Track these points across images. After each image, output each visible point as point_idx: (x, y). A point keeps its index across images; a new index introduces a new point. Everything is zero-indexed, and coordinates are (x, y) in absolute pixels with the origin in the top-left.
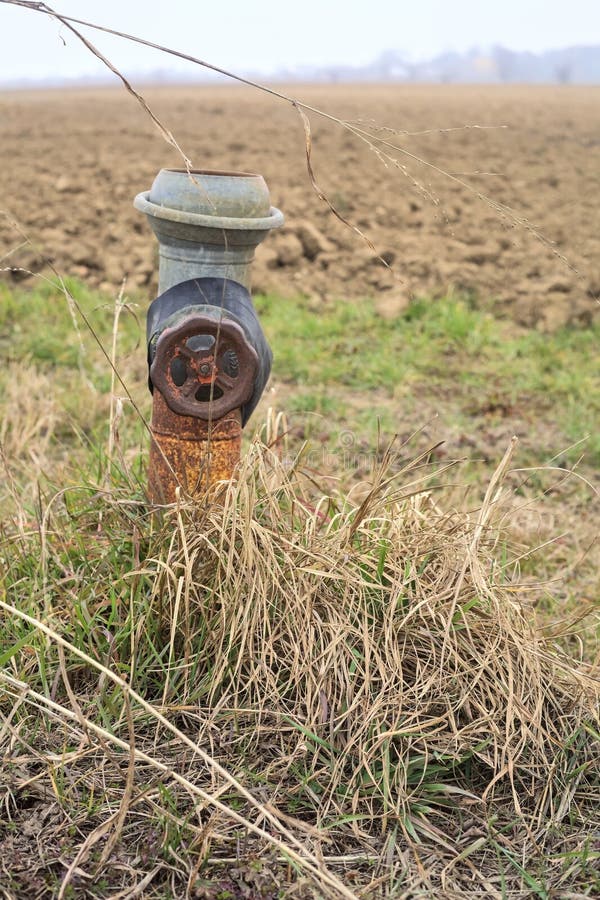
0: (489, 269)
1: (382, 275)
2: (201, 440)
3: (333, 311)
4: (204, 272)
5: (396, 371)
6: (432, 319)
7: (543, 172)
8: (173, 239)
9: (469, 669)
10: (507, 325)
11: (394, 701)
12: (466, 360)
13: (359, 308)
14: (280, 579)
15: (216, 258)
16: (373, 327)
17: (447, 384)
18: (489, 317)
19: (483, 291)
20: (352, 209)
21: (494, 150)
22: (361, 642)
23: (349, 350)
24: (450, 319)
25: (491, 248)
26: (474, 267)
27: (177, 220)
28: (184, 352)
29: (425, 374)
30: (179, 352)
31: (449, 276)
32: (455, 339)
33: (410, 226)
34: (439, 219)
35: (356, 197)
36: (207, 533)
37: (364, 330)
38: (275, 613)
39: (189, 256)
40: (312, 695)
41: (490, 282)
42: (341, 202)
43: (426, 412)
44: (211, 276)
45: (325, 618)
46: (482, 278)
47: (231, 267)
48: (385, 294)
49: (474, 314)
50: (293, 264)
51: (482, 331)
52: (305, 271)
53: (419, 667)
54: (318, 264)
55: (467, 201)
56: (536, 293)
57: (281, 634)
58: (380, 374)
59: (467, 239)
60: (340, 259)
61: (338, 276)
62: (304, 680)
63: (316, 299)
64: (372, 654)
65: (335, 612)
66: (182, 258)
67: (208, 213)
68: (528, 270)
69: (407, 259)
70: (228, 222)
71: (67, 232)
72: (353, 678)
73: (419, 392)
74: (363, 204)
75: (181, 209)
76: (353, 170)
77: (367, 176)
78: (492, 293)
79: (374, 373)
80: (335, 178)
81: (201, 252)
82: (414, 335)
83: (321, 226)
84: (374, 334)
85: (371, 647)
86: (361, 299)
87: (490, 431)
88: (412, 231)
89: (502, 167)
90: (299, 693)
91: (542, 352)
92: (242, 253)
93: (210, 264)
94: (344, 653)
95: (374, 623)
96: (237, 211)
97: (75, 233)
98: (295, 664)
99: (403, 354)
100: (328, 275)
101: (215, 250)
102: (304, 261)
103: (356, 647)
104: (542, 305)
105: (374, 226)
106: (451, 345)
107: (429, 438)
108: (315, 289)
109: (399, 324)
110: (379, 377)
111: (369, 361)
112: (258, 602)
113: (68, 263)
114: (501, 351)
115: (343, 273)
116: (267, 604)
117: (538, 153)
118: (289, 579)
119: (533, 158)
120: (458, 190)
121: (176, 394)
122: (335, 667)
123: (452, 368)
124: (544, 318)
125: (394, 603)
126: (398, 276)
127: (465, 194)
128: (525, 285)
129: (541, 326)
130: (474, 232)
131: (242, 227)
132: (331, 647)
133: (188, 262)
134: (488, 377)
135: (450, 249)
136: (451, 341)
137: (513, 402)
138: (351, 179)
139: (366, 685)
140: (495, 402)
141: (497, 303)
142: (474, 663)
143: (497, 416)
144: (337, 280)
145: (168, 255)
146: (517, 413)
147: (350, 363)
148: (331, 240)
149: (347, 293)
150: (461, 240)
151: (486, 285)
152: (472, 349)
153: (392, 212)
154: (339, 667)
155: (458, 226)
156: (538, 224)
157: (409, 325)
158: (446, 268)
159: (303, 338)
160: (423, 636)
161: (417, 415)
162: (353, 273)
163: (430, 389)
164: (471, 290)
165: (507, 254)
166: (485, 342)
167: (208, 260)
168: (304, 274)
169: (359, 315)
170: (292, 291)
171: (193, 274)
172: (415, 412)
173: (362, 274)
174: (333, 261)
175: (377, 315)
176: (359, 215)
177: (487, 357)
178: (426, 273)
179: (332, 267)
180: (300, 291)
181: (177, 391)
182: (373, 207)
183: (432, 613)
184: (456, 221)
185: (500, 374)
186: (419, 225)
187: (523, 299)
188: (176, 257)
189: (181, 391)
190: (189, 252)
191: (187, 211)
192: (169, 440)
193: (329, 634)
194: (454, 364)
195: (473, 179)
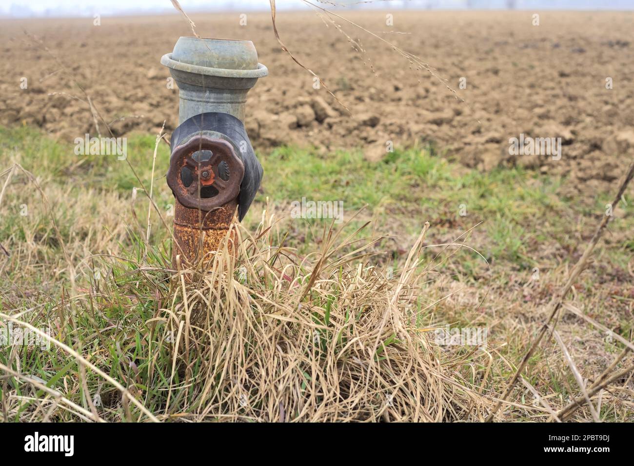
0: (445, 128)
1: (370, 132)
2: (208, 229)
3: (334, 157)
4: (210, 108)
5: (375, 196)
6: (404, 162)
7: (489, 64)
8: (187, 86)
9: (388, 387)
10: (455, 166)
11: (332, 410)
12: (426, 191)
13: (353, 155)
14: (253, 322)
15: (217, 99)
16: (361, 168)
17: (411, 207)
18: (444, 161)
19: (441, 143)
20: (352, 89)
21: (456, 51)
22: (310, 368)
23: (344, 183)
24: (416, 162)
25: (447, 114)
26: (435, 127)
27: (189, 71)
28: (190, 162)
29: (397, 200)
30: (187, 163)
31: (417, 133)
32: (419, 176)
33: (393, 100)
34: (414, 96)
35: (356, 81)
36: (202, 290)
37: (355, 170)
38: (249, 347)
39: (199, 97)
40: (274, 405)
41: (447, 137)
42: (344, 85)
43: (395, 226)
44: (215, 111)
45: (285, 351)
46: (440, 134)
47: (229, 105)
48: (371, 146)
49: (434, 158)
50: (308, 125)
51: (437, 171)
52: (316, 130)
53: (352, 386)
54: (325, 125)
55: (433, 84)
56: (477, 144)
57: (253, 363)
58: (363, 199)
59: (431, 109)
60: (341, 122)
61: (339, 134)
62: (267, 395)
63: (323, 150)
64: (318, 376)
65: (292, 346)
66: (194, 99)
67: (211, 66)
68: (473, 129)
69: (388, 122)
70: (224, 72)
71: (151, 105)
72: (303, 393)
73: (391, 211)
74: (359, 86)
75: (192, 63)
76: (356, 64)
77: (365, 68)
78: (447, 145)
79: (359, 198)
80: (342, 69)
81: (207, 94)
82: (391, 174)
83: (329, 100)
84: (361, 173)
85: (318, 371)
86: (354, 149)
87: (439, 237)
88: (393, 103)
89: (461, 62)
90: (264, 404)
91: (479, 184)
92: (237, 95)
93: (214, 102)
94: (298, 376)
95: (320, 354)
96: (232, 65)
97: (157, 105)
98: (262, 383)
99: (381, 187)
100: (331, 133)
101: (217, 93)
102: (315, 123)
103: (306, 371)
104: (481, 152)
105: (367, 100)
106: (416, 180)
107: (395, 242)
108: (322, 142)
109: (380, 166)
110: (363, 201)
111: (357, 190)
112: (237, 340)
113: (150, 125)
114: (451, 184)
115: (343, 132)
116: (243, 340)
117: (487, 53)
118: (260, 323)
119: (483, 56)
120: (428, 77)
121: (185, 192)
122: (291, 386)
123: (416, 195)
124: (483, 161)
125: (335, 340)
126: (380, 133)
127: (432, 79)
128: (470, 138)
129: (480, 167)
130: (436, 104)
131: (235, 76)
132: (288, 371)
133: (198, 101)
134: (441, 201)
135: (419, 115)
136: (417, 177)
137: (457, 219)
138: (353, 69)
139: (312, 398)
140: (444, 218)
141: (450, 151)
142: (393, 383)
143: (446, 229)
144: (338, 137)
145: (185, 97)
146: (459, 225)
147: (343, 192)
148: (336, 110)
149: (345, 145)
150: (427, 110)
151: (443, 139)
152: (430, 182)
153: (381, 91)
154: (294, 385)
155: (427, 100)
156: (483, 99)
157: (387, 166)
158: (415, 128)
159: (311, 176)
160: (357, 364)
161: (388, 227)
162: (350, 131)
163: (399, 209)
164: (431, 142)
165: (458, 118)
166: (440, 178)
167: (212, 100)
168: (316, 133)
169: (352, 160)
170: (306, 144)
171: (201, 110)
172: (387, 225)
173: (356, 132)
174: (335, 123)
175: (365, 160)
176: (357, 93)
177: (441, 188)
178: (401, 132)
179: (335, 128)
180: (312, 143)
181: (185, 190)
182: (368, 88)
183: (362, 347)
184: (426, 97)
185: (449, 199)
186: (400, 100)
187: (467, 148)
188: (189, 98)
189: (188, 190)
190: (198, 94)
191: (197, 65)
192: (186, 229)
193: (287, 362)
194: (417, 192)
195: (439, 70)
